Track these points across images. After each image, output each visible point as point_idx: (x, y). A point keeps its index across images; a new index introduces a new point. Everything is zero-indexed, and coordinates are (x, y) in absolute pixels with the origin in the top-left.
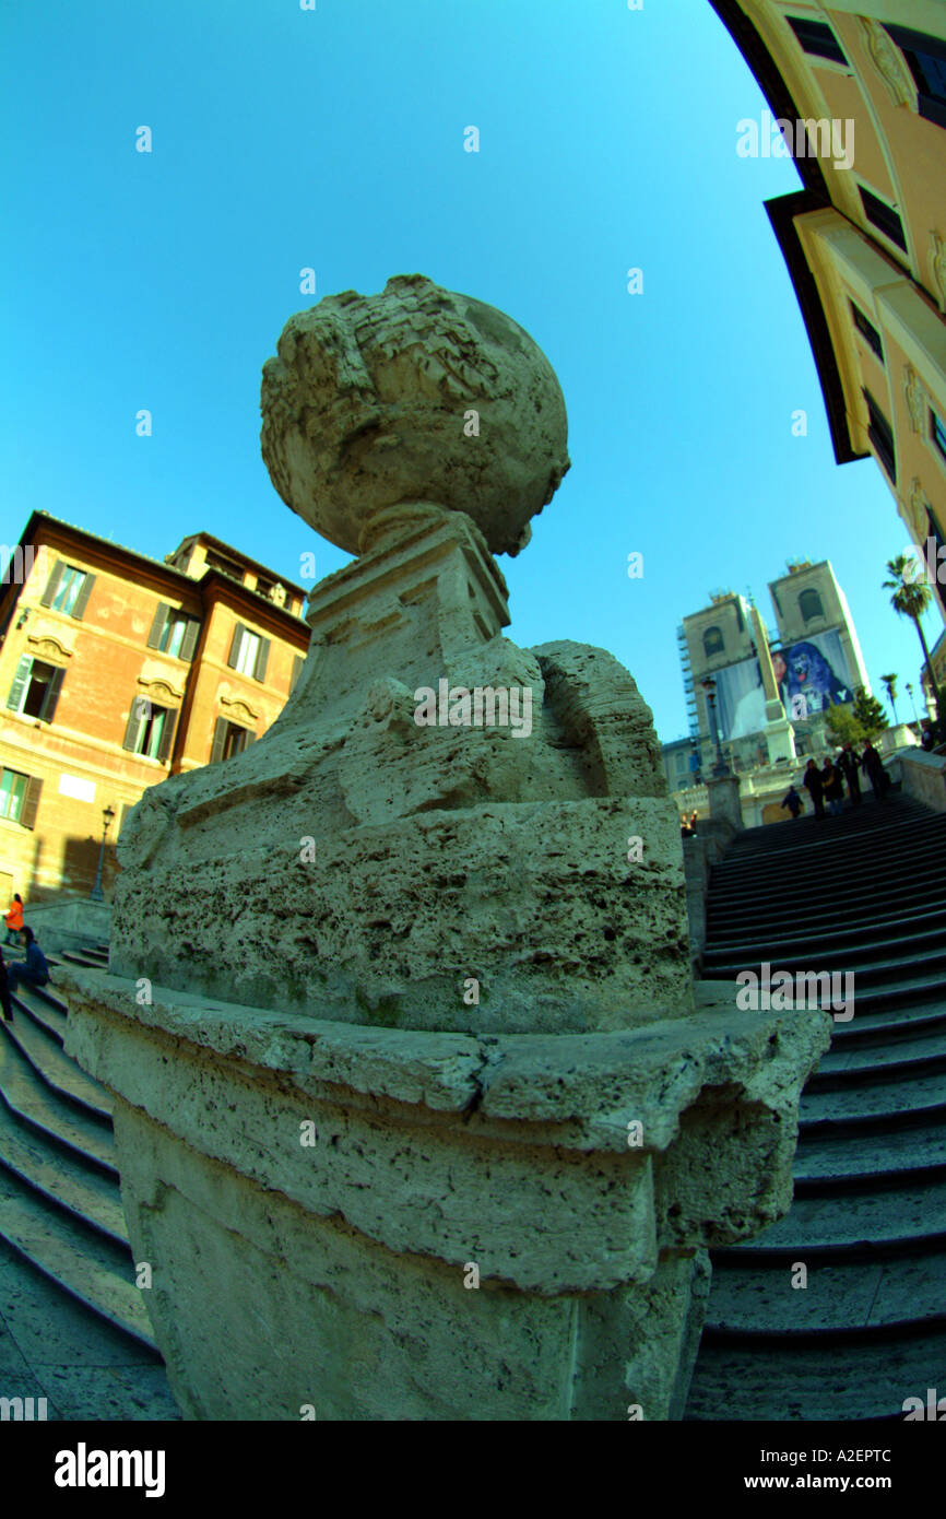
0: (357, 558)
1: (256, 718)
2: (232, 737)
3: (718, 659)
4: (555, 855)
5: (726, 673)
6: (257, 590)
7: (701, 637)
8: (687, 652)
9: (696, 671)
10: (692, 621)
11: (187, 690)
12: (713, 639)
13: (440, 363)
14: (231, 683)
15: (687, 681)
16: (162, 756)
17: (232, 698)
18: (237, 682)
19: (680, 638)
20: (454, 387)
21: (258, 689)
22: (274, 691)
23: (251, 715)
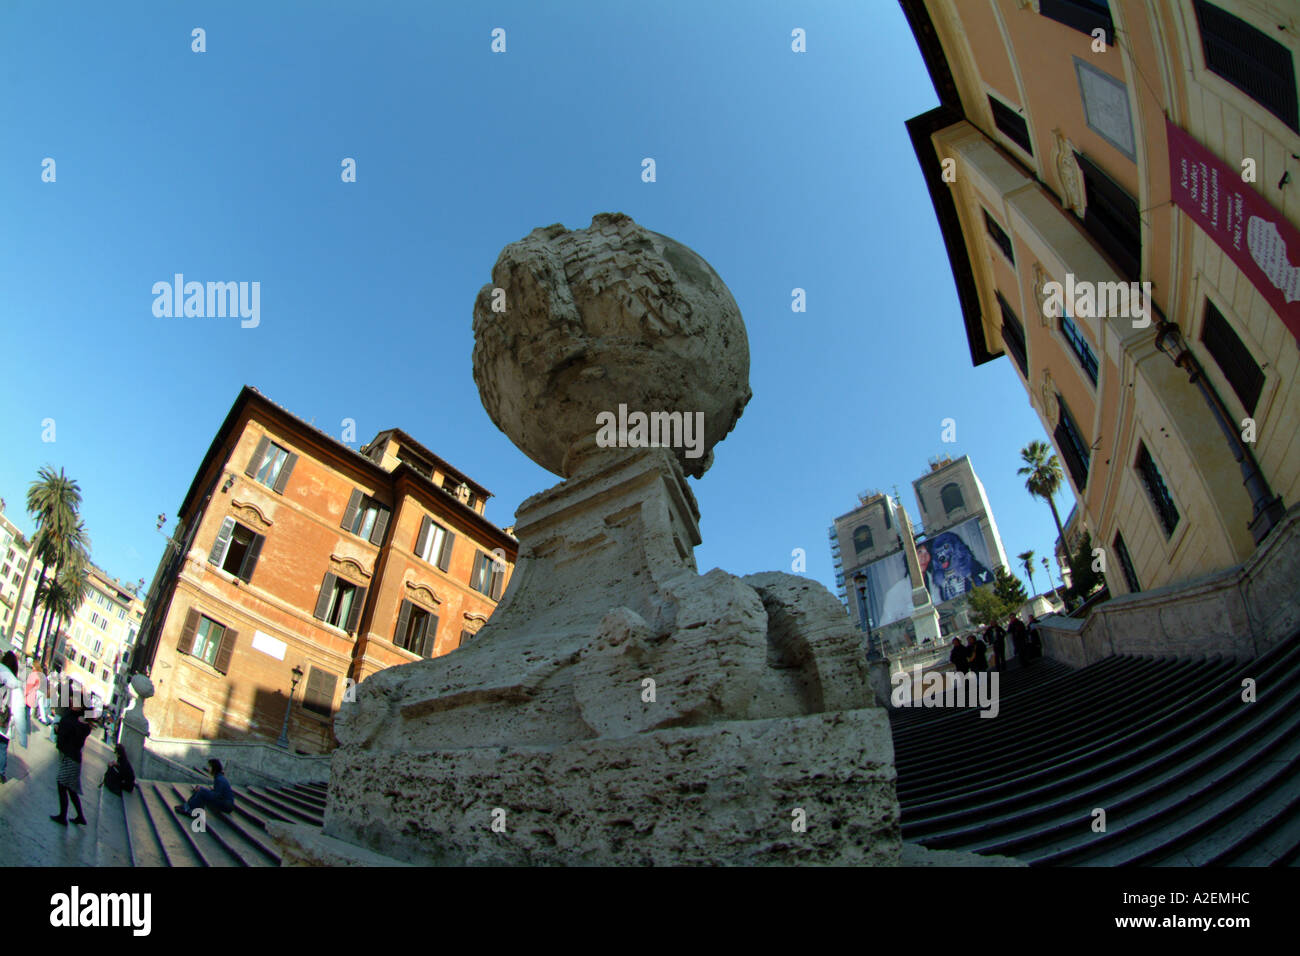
0: (564, 480)
1: (439, 603)
2: (415, 619)
3: (867, 554)
4: (789, 764)
5: (875, 568)
6: (444, 487)
7: (852, 536)
8: (838, 549)
9: (848, 566)
10: (843, 522)
11: (375, 572)
12: (862, 536)
13: (642, 301)
14: (416, 570)
15: (838, 576)
16: (349, 628)
17: (417, 583)
18: (423, 570)
19: (832, 538)
20: (653, 325)
21: (442, 577)
22: (456, 580)
23: (434, 600)
